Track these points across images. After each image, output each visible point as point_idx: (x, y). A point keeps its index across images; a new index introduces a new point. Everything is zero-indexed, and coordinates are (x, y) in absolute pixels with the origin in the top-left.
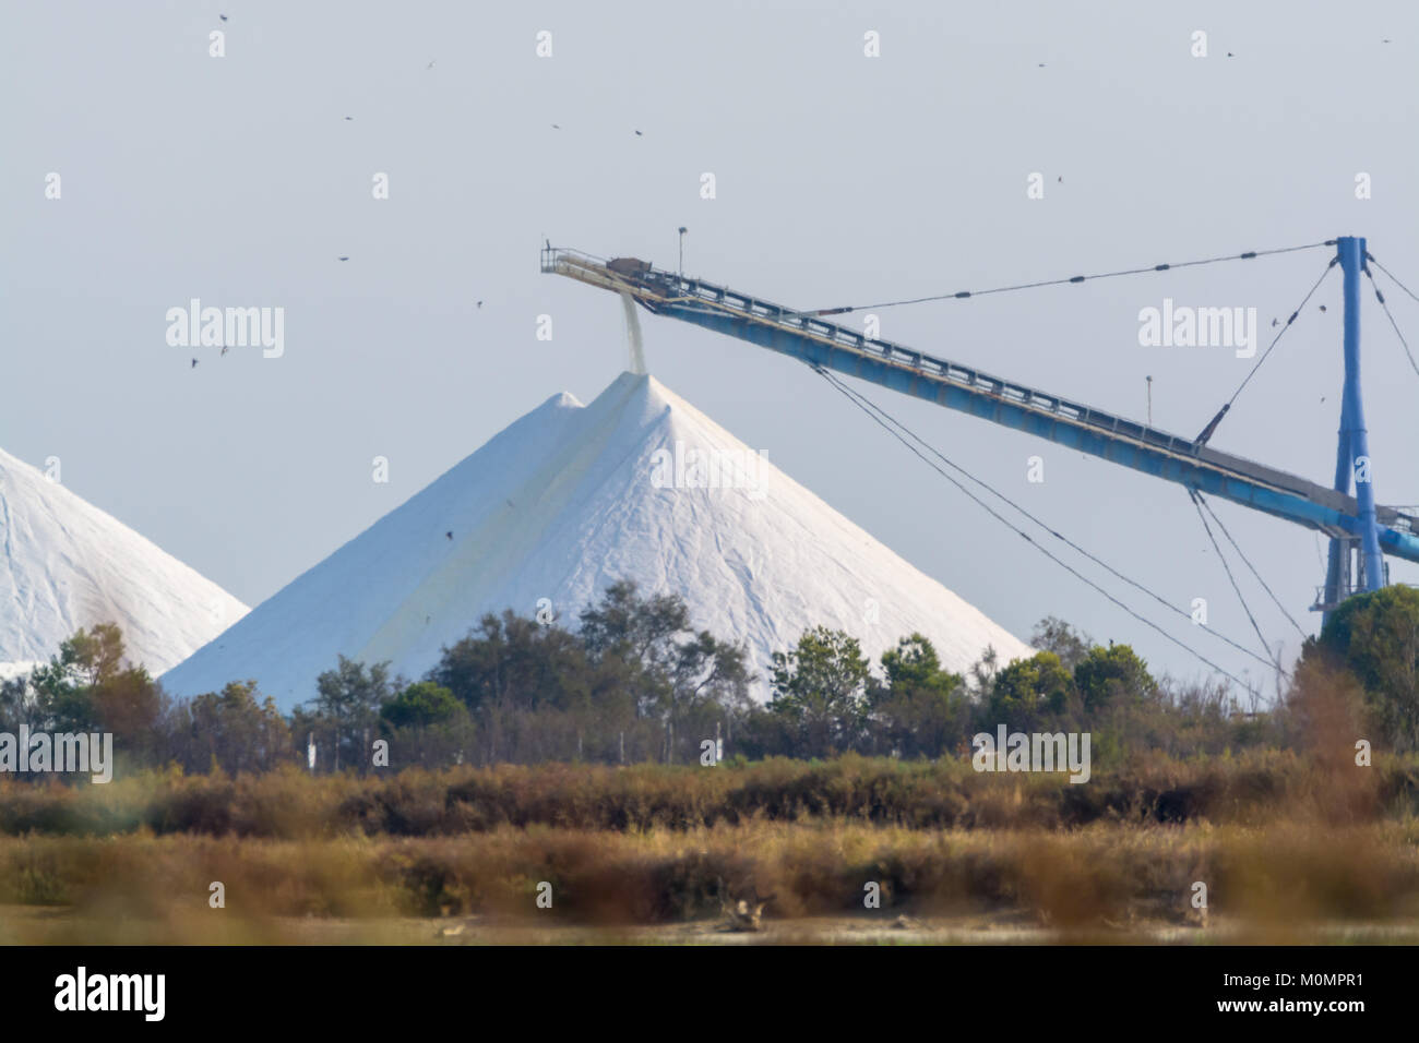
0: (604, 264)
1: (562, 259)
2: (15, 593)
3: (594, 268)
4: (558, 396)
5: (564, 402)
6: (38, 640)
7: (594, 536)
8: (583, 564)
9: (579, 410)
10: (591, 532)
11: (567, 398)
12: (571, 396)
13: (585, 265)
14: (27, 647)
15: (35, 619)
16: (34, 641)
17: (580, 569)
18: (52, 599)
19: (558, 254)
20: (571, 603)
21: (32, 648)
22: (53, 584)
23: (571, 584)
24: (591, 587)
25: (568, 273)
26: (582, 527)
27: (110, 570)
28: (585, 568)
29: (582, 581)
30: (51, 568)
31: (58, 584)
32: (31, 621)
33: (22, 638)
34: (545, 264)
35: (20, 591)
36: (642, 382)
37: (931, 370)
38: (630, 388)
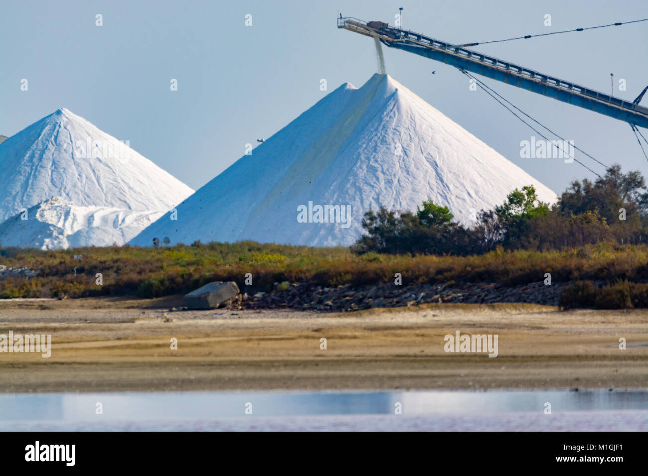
0: (366, 24)
1: (347, 22)
2: (77, 175)
3: (362, 26)
4: (345, 84)
5: (348, 87)
6: (88, 197)
7: (365, 149)
8: (361, 159)
9: (355, 90)
10: (364, 146)
11: (350, 86)
12: (351, 85)
13: (358, 25)
14: (83, 200)
15: (86, 188)
16: (86, 197)
17: (360, 163)
18: (94, 179)
19: (345, 20)
20: (356, 178)
21: (85, 199)
22: (94, 171)
23: (355, 169)
24: (365, 171)
25: (350, 29)
26: (360, 143)
27: (119, 165)
28: (362, 162)
29: (361, 168)
30: (92, 165)
31: (96, 171)
32: (84, 188)
33: (81, 196)
34: (339, 25)
35: (79, 175)
36: (384, 77)
37: (514, 71)
38: (379, 81)
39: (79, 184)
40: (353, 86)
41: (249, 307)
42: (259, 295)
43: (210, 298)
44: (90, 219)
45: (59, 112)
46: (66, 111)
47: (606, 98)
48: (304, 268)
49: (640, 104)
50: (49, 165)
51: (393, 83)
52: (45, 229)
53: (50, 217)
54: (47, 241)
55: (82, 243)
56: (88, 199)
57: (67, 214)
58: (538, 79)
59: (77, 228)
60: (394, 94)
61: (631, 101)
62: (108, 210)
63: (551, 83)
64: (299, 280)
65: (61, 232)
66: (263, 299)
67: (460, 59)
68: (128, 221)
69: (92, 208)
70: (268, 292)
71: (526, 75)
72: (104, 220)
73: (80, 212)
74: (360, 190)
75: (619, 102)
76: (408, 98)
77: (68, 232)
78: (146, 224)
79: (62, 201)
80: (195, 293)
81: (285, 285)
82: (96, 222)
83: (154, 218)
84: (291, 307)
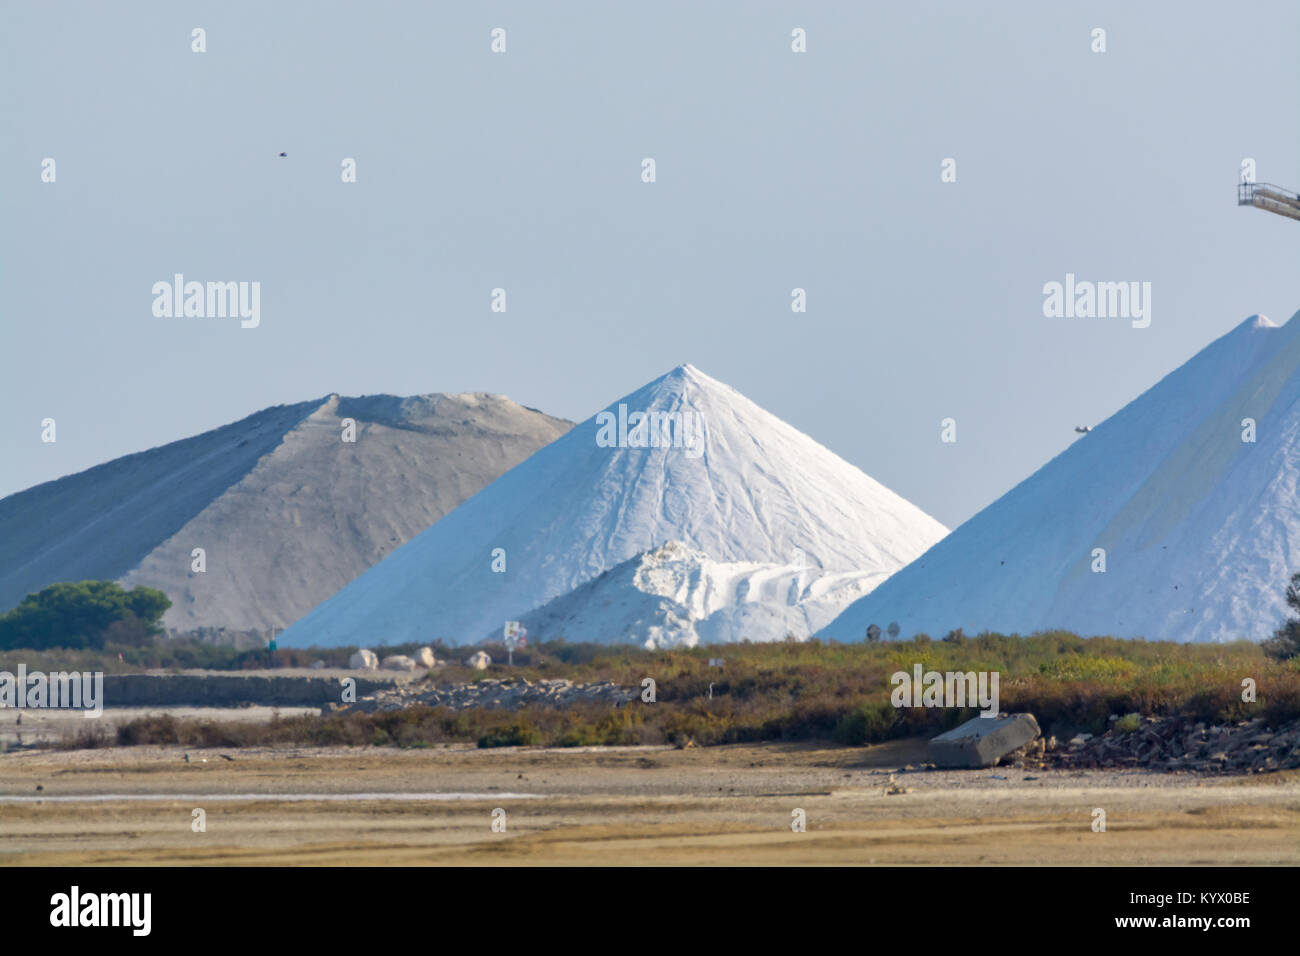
0: (1295, 197)
1: (1258, 193)
2: (714, 499)
3: (1287, 200)
4: (1254, 318)
5: (1260, 323)
6: (737, 543)
7: (1294, 445)
8: (1285, 467)
9: (1273, 330)
10: (1292, 440)
11: (1264, 321)
12: (1265, 318)
13: (1279, 198)
14: (727, 548)
15: (733, 524)
16: (732, 544)
17: (1282, 474)
18: (749, 507)
19: (1254, 188)
20: (1275, 506)
21: (730, 548)
22: (749, 492)
23: (1274, 488)
24: (1293, 492)
25: (1263, 206)
26: (1283, 435)
27: (799, 478)
28: (1287, 472)
29: (1284, 484)
30: (745, 476)
31: (752, 491)
32: (729, 525)
33: (722, 541)
34: (1243, 198)
35: (719, 499)
39: (718, 516)
40: (1269, 322)
41: (1058, 764)
42: (1079, 740)
43: (983, 747)
44: (741, 586)
45: (678, 373)
46: (691, 371)
48: (1171, 686)
50: (660, 479)
52: (650, 607)
53: (660, 582)
54: (655, 630)
55: (725, 636)
56: (736, 549)
57: (695, 576)
59: (715, 604)
62: (776, 570)
64: (1160, 710)
65: (684, 615)
66: (1088, 748)
68: (818, 589)
69: (744, 567)
70: (1098, 734)
72: (769, 588)
73: (720, 574)
74: (1283, 529)
77: (699, 614)
78: (851, 597)
79: (683, 551)
80: (952, 736)
81: (1132, 720)
82: (753, 594)
83: (868, 586)
84: (1144, 765)
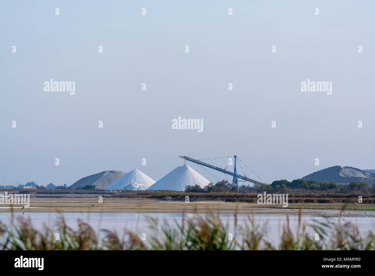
0: (183, 157)
1: (180, 156)
8: (182, 178)
10: (183, 175)
22: (140, 178)
27: (144, 177)
36: (186, 165)
37: (206, 164)
38: (185, 165)
40: (181, 166)
41: (173, 200)
42: (175, 198)
43: (167, 199)
44: (140, 186)
45: (135, 169)
46: (136, 169)
47: (220, 169)
48: (182, 194)
49: (226, 170)
50: (134, 178)
51: (187, 166)
52: (133, 187)
53: (134, 186)
54: (133, 189)
55: (139, 190)
56: (139, 183)
57: (136, 185)
58: (210, 166)
59: (138, 187)
60: (187, 168)
61: (224, 169)
62: (142, 185)
63: (212, 166)
64: (181, 196)
65: (135, 188)
66: (175, 199)
67: (198, 162)
68: (146, 186)
69: (140, 184)
70: (176, 198)
71: (208, 165)
72: (142, 186)
73: (138, 185)
74: (182, 182)
75: (222, 169)
76: (189, 168)
77: (136, 188)
78: (149, 187)
79: (135, 183)
80: (165, 198)
81: (179, 197)
82: (141, 187)
83: (150, 186)
84: (179, 200)
